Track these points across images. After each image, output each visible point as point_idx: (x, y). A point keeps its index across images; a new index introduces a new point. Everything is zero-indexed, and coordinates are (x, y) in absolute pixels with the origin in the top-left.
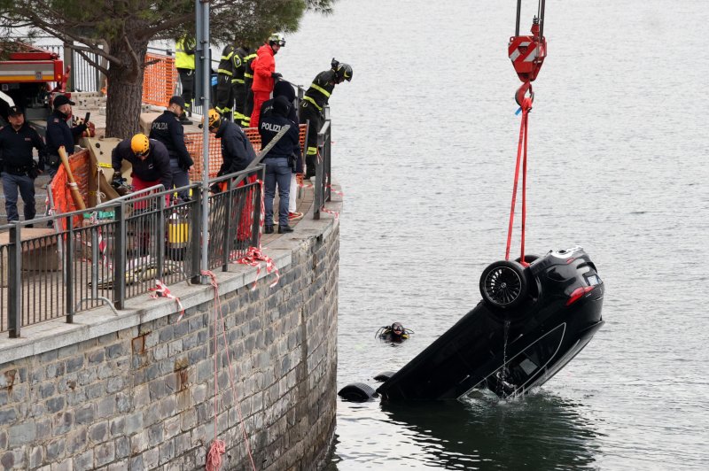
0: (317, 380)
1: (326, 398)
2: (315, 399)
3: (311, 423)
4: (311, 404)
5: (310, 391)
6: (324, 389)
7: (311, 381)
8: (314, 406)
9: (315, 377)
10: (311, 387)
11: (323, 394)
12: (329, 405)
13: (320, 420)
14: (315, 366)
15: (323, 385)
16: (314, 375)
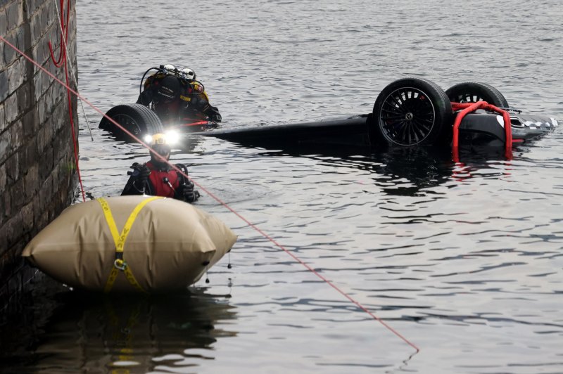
0: (49, 108)
1: (64, 137)
2: (48, 139)
3: (43, 175)
4: (41, 147)
5: (41, 126)
6: (60, 122)
7: (41, 110)
8: (46, 148)
9: (46, 105)
10: (42, 120)
11: (59, 131)
12: (68, 148)
13: (56, 171)
14: (45, 88)
15: (58, 116)
16: (45, 103)
